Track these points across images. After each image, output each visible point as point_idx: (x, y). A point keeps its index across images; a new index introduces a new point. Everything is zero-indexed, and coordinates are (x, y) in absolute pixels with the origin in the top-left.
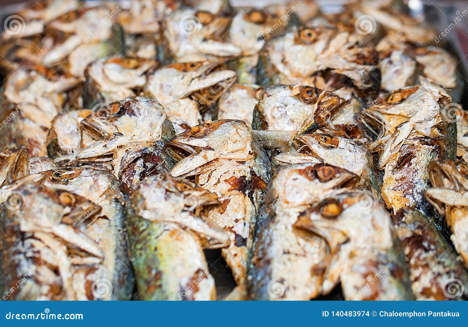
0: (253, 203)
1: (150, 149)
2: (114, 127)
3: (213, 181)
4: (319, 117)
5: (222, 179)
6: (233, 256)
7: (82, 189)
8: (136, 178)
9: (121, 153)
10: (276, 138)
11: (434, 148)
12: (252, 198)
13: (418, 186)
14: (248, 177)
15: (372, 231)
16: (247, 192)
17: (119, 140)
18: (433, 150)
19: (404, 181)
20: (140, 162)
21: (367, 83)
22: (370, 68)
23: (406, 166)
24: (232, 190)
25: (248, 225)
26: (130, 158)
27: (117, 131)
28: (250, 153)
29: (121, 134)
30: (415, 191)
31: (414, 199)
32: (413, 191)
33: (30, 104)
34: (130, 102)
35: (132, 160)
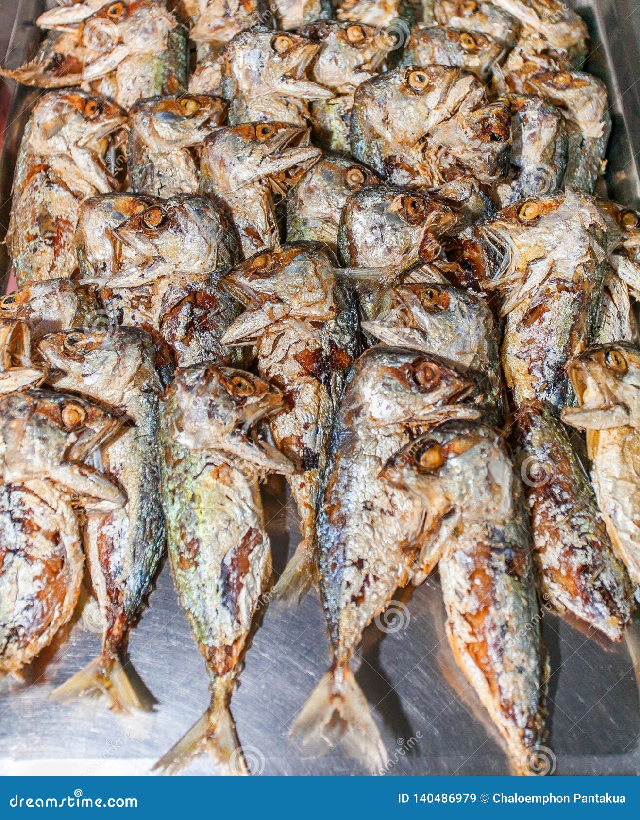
0: (330, 395)
1: (201, 286)
2: (153, 247)
3: (279, 354)
4: (426, 251)
5: (292, 353)
6: (298, 487)
7: (101, 373)
8: (180, 332)
9: (163, 287)
10: (367, 278)
11: (575, 296)
12: (328, 386)
13: (551, 355)
14: (327, 350)
15: (486, 496)
16: (322, 377)
17: (160, 268)
18: (575, 300)
19: (532, 346)
20: (185, 309)
21: (493, 174)
22: (498, 147)
23: (536, 323)
24: (303, 375)
25: (321, 431)
26: (173, 297)
27: (157, 254)
28: (331, 308)
29: (162, 259)
30: (545, 363)
31: (544, 376)
32: (543, 364)
33: (61, 156)
34: (176, 209)
35: (176, 302)
